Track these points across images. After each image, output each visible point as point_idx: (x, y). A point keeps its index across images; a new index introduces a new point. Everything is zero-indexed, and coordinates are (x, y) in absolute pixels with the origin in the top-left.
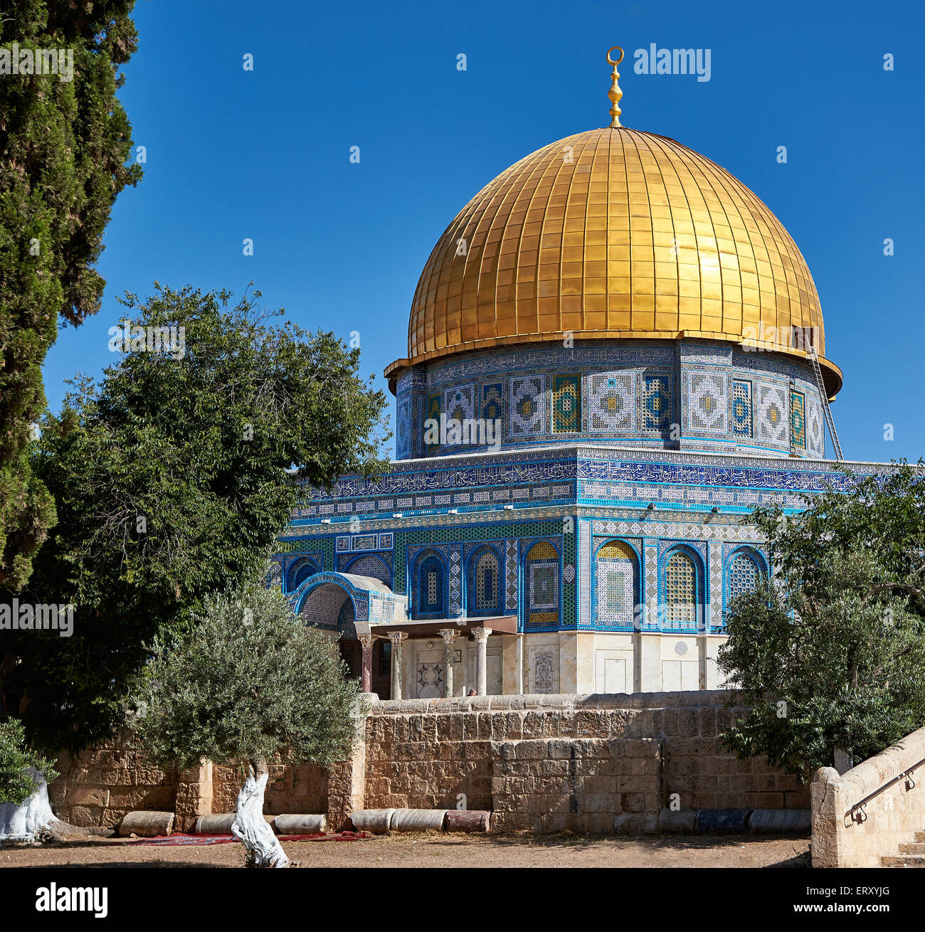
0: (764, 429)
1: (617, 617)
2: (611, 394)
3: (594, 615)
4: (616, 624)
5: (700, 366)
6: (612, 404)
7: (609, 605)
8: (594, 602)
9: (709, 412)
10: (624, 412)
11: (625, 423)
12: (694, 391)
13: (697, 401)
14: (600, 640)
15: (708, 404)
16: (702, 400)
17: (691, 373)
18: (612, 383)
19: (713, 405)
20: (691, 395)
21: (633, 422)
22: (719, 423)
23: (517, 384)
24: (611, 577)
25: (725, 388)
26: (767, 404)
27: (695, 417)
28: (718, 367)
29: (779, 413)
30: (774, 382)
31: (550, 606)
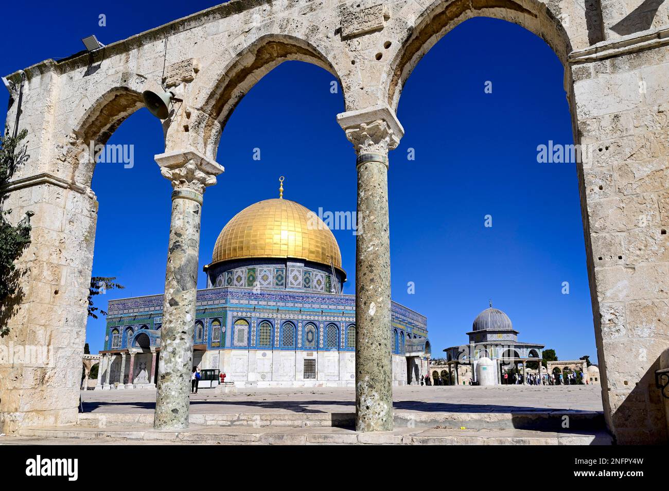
0: (315, 287)
1: (241, 344)
2: (265, 275)
3: (232, 344)
4: (241, 346)
5: (293, 266)
6: (265, 278)
7: (238, 340)
8: (232, 339)
9: (296, 281)
10: (269, 280)
11: (269, 284)
12: (291, 274)
13: (292, 277)
14: (234, 352)
15: (295, 278)
16: (294, 277)
17: (290, 269)
18: (265, 271)
19: (297, 278)
20: (290, 275)
21: (272, 284)
22: (299, 284)
23: (236, 272)
24: (239, 331)
25: (301, 274)
26: (317, 279)
27: (291, 282)
28: (299, 267)
29: (321, 282)
30: (320, 272)
31: (219, 340)
